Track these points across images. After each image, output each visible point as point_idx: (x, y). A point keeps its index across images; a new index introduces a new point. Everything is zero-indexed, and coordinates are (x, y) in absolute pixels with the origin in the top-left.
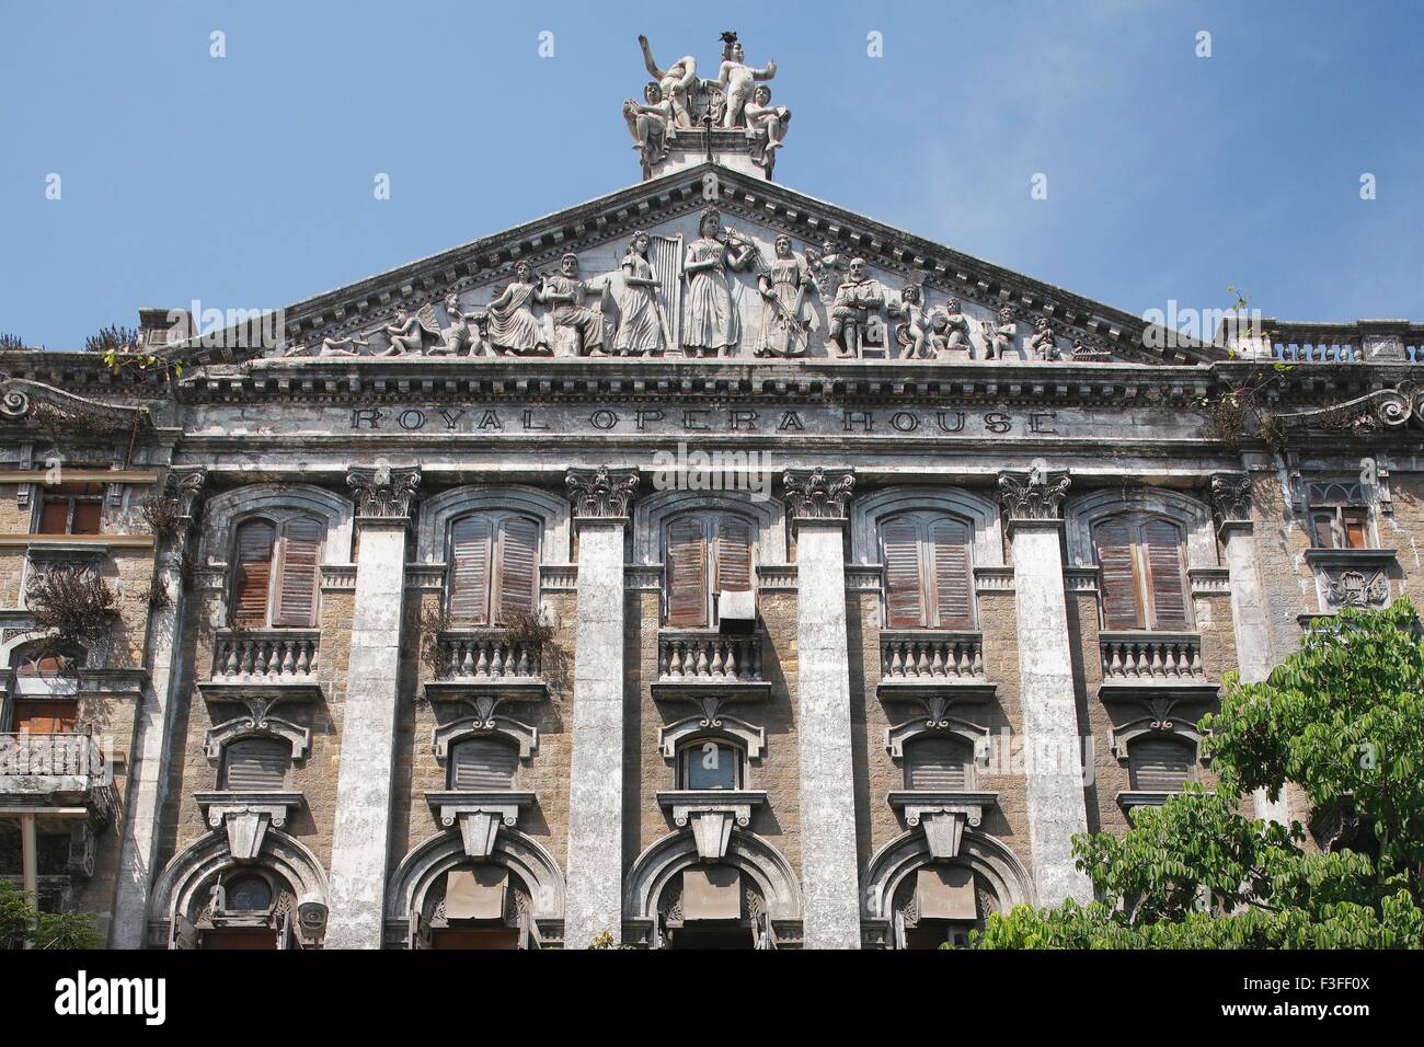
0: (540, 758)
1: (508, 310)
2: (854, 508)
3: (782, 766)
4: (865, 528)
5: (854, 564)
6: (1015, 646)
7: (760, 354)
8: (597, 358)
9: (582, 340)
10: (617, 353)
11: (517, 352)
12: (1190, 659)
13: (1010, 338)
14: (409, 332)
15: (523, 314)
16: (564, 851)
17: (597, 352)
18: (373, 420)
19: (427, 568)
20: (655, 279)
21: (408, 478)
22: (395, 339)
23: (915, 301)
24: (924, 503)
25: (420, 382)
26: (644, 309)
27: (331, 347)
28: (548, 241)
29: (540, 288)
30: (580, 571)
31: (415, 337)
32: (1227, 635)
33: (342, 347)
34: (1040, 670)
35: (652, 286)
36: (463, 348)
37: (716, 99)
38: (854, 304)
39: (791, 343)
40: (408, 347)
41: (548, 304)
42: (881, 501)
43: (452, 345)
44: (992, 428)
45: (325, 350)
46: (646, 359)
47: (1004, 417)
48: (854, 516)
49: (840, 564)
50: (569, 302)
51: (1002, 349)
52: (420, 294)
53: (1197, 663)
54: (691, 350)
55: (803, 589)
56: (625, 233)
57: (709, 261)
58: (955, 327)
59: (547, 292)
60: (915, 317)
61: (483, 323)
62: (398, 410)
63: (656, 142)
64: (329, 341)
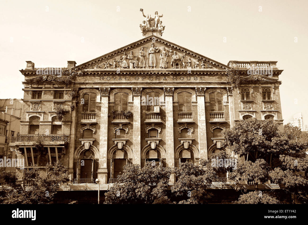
1: (122, 60)
3: (163, 134)
4: (176, 95)
5: (174, 102)
6: (197, 115)
7: (160, 67)
9: (134, 66)
10: (139, 68)
11: (124, 68)
13: (198, 65)
15: (125, 61)
17: (136, 68)
18: (103, 79)
19: (111, 102)
21: (108, 89)
22: (105, 66)
23: (184, 58)
24: (184, 91)
25: (110, 73)
26: (143, 60)
28: (128, 48)
29: (127, 56)
30: (134, 103)
31: (109, 65)
32: (228, 112)
33: (98, 67)
34: (201, 119)
35: (144, 56)
38: (174, 60)
39: (165, 66)
40: (107, 67)
41: (128, 59)
42: (178, 91)
43: (114, 67)
44: (195, 79)
47: (197, 78)
48: (174, 94)
49: (172, 102)
50: (132, 59)
52: (109, 57)
53: (224, 116)
54: (150, 67)
57: (153, 52)
58: (190, 63)
60: (184, 61)
61: (119, 63)
62: (106, 77)
63: (145, 31)
64: (96, 66)
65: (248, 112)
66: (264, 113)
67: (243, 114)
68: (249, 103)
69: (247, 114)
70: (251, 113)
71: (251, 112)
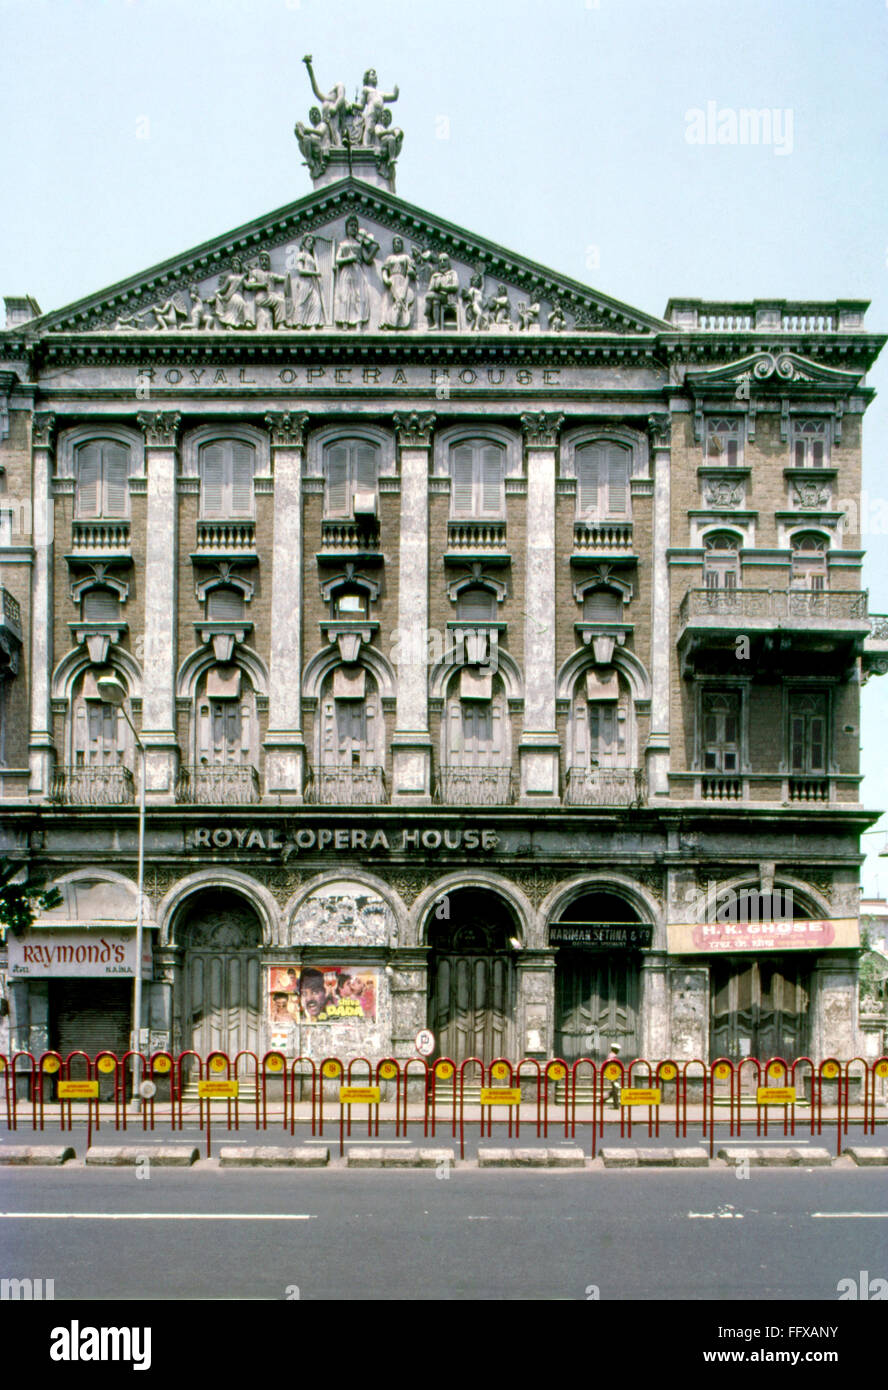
0: (262, 601)
1: (228, 294)
2: (436, 436)
3: (390, 606)
4: (442, 450)
5: (434, 476)
6: (525, 531)
7: (382, 328)
8: (282, 332)
9: (273, 318)
10: (294, 327)
11: (234, 327)
12: (626, 538)
13: (535, 315)
14: (167, 312)
15: (237, 298)
16: (269, 657)
17: (281, 327)
18: (151, 377)
19: (187, 480)
20: (318, 272)
21: (173, 418)
22: (160, 318)
23: (478, 286)
24: (479, 434)
25: (190, 349)
26: (310, 295)
27: (122, 324)
28: (251, 241)
29: (247, 278)
30: (276, 481)
31: (172, 317)
32: (648, 523)
33: (129, 323)
34: (536, 546)
35: (316, 276)
36: (202, 324)
37: (357, 121)
38: (437, 290)
39: (400, 318)
40: (169, 324)
41: (254, 291)
42: (453, 433)
43: (195, 321)
44: (520, 381)
45: (118, 327)
46: (312, 332)
47: (528, 373)
48: (435, 443)
49: (425, 476)
50: (263, 289)
51: (530, 323)
52: (173, 283)
53: (630, 541)
54: (340, 325)
55: (403, 494)
56: (299, 234)
57: (352, 256)
58: (503, 306)
59: (251, 282)
60: (479, 297)
61: (213, 304)
62: (165, 370)
63: (317, 159)
64: (120, 319)
65: (724, 516)
66: (788, 521)
67: (705, 524)
68: (734, 480)
69: (721, 525)
70: (740, 520)
71: (735, 515)
